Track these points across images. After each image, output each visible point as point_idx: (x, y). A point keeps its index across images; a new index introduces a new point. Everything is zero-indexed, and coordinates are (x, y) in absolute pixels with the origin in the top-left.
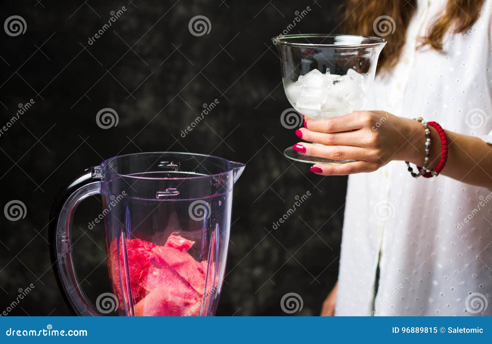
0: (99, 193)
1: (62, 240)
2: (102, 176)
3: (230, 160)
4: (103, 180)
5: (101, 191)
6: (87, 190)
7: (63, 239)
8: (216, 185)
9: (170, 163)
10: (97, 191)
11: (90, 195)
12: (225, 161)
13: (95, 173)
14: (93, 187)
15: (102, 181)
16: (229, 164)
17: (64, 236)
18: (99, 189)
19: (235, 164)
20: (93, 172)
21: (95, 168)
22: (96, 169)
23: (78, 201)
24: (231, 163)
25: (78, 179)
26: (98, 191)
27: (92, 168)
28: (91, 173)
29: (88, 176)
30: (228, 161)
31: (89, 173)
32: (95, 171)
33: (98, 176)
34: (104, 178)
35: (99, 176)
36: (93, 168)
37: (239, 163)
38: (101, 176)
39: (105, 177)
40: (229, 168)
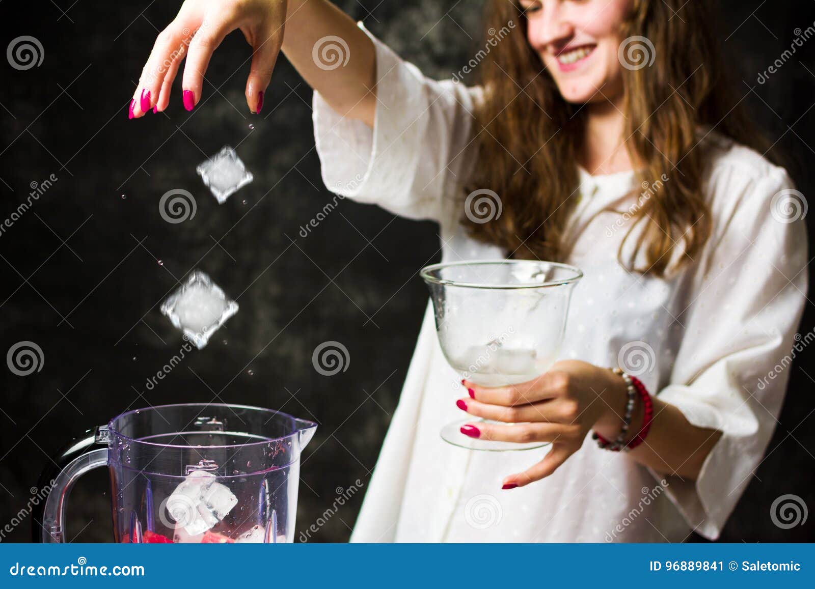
0: (106, 464)
1: (52, 533)
2: (110, 439)
3: (296, 417)
4: (112, 446)
5: (108, 461)
6: (88, 461)
7: (52, 531)
8: (272, 456)
9: (211, 420)
10: (103, 462)
11: (93, 467)
12: (289, 418)
13: (101, 436)
14: (96, 457)
15: (111, 448)
16: (294, 423)
17: (54, 527)
18: (106, 459)
19: (303, 424)
20: (98, 434)
21: (101, 428)
22: (102, 431)
23: (75, 475)
24: (297, 421)
25: (74, 445)
26: (105, 462)
27: (96, 429)
28: (94, 437)
29: (90, 440)
30: (293, 418)
31: (92, 436)
32: (101, 433)
33: (104, 440)
34: (112, 443)
35: (106, 440)
36: (98, 428)
37: (309, 422)
38: (109, 441)
39: (114, 441)
40: (295, 428)
